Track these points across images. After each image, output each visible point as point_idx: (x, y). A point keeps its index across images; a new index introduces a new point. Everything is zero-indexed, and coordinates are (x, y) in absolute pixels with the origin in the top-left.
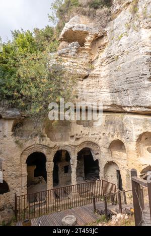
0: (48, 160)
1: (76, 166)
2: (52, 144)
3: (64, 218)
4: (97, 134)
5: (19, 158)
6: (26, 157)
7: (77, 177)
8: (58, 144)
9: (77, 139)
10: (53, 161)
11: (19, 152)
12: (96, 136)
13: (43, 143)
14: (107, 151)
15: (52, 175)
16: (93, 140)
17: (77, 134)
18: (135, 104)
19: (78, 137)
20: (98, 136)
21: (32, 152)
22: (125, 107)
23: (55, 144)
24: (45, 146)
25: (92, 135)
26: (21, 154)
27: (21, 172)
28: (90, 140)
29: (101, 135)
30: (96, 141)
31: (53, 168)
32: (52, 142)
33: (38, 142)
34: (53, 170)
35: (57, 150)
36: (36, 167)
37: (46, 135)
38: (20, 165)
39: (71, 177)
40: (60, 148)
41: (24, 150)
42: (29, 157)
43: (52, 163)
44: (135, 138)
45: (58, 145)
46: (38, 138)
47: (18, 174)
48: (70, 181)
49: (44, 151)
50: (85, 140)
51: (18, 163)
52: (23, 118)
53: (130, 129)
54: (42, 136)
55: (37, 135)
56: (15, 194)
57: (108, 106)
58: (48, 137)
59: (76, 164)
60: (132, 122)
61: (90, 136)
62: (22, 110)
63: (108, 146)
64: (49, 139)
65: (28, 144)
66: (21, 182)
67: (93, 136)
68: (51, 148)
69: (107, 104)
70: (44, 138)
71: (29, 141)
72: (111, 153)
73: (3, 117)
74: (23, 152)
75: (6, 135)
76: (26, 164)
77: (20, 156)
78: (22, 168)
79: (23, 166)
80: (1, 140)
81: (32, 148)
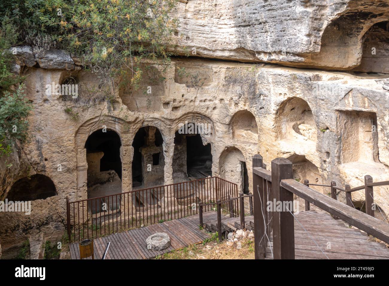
0: (123, 143)
1: (172, 154)
2: (132, 116)
3: (150, 237)
4: (210, 100)
5: (72, 138)
6: (84, 137)
7: (174, 171)
8: (141, 115)
9: (175, 108)
10: (133, 145)
11: (72, 129)
12: (207, 103)
13: (116, 113)
14: (225, 130)
15: (130, 169)
16: (203, 111)
17: (174, 100)
18: (277, 49)
19: (176, 104)
20: (211, 104)
21: (95, 128)
22: (259, 53)
23: (136, 116)
24: (119, 119)
25: (201, 101)
26: (77, 132)
27: (77, 162)
28: (198, 110)
29: (217, 102)
30: (208, 113)
31: (132, 156)
32: (130, 112)
33: (106, 112)
34: (132, 159)
35: (139, 126)
36: (102, 155)
37: (120, 100)
38: (75, 150)
39: (163, 171)
40: (146, 124)
41: (81, 126)
42: (90, 137)
43: (131, 149)
44: (273, 108)
45: (141, 117)
46: (106, 104)
47: (72, 165)
48: (162, 179)
49: (117, 128)
50: (188, 110)
51: (71, 148)
52: (79, 68)
53: (266, 92)
54: (113, 102)
55: (103, 100)
56: (67, 198)
57: (231, 50)
58: (124, 103)
59: (172, 150)
60: (270, 80)
61: (197, 103)
62: (75, 54)
63: (227, 120)
64: (125, 107)
65: (87, 115)
66: (77, 179)
67: (203, 104)
68: (130, 123)
69: (229, 47)
70: (116, 105)
71: (90, 110)
72: (233, 133)
73: (42, 65)
74: (79, 129)
75: (49, 99)
76: (85, 150)
77: (74, 135)
78: (78, 156)
79: (79, 153)
80: (39, 108)
81: (96, 122)
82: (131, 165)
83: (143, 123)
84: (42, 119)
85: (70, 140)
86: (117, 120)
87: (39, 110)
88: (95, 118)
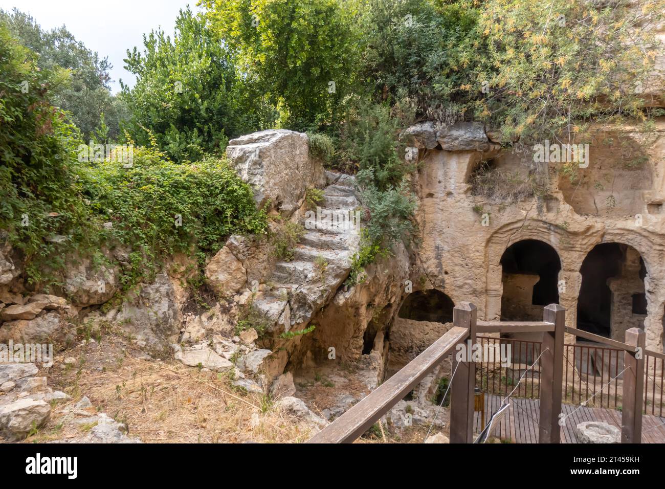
0: (563, 265)
1: (662, 299)
2: (578, 222)
5: (481, 248)
6: (498, 250)
8: (598, 224)
10: (583, 270)
11: (482, 237)
13: (550, 217)
21: (517, 238)
23: (589, 223)
24: (556, 226)
26: (489, 241)
27: (486, 283)
32: (577, 216)
33: (534, 214)
34: (577, 294)
35: (594, 240)
36: (537, 279)
37: (560, 196)
38: (486, 265)
40: (608, 239)
41: (496, 233)
42: (508, 251)
43: (577, 277)
45: (598, 226)
46: (535, 202)
47: (479, 286)
49: (553, 240)
51: (479, 262)
52: (497, 147)
54: (548, 199)
55: (531, 195)
58: (567, 200)
62: (491, 127)
64: (568, 207)
65: (505, 218)
66: (486, 306)
68: (575, 234)
70: (553, 204)
71: (508, 209)
73: (444, 146)
74: (492, 236)
75: (453, 191)
76: (501, 267)
77: (484, 244)
78: (489, 275)
79: (491, 271)
80: (441, 203)
81: (518, 228)
82: (575, 303)
83: (603, 236)
84: (444, 218)
85: (478, 251)
86: (552, 228)
87: (440, 207)
88: (516, 222)
